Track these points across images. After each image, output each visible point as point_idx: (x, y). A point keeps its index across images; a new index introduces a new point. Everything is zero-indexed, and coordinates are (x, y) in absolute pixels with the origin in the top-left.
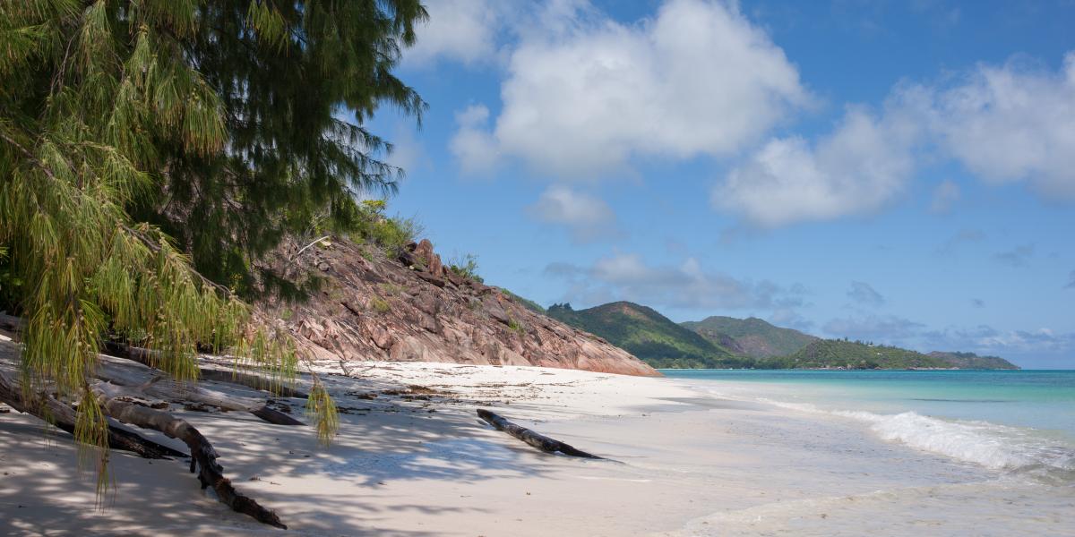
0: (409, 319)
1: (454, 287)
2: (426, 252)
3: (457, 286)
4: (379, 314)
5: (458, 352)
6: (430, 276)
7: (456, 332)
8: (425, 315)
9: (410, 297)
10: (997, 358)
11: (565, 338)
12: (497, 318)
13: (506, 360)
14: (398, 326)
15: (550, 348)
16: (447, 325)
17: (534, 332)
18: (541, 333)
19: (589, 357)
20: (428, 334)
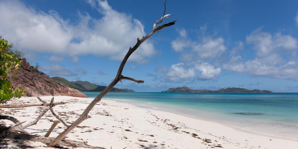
0: (25, 82)
1: (33, 72)
2: (24, 62)
3: (34, 72)
4: (15, 79)
5: (42, 92)
6: (26, 69)
7: (40, 86)
8: (30, 80)
9: (24, 74)
10: (132, 90)
11: (64, 87)
12: (47, 81)
13: (55, 94)
14: (22, 84)
15: (61, 89)
16: (36, 83)
17: (56, 85)
18: (58, 85)
19: (71, 92)
20: (31, 86)
